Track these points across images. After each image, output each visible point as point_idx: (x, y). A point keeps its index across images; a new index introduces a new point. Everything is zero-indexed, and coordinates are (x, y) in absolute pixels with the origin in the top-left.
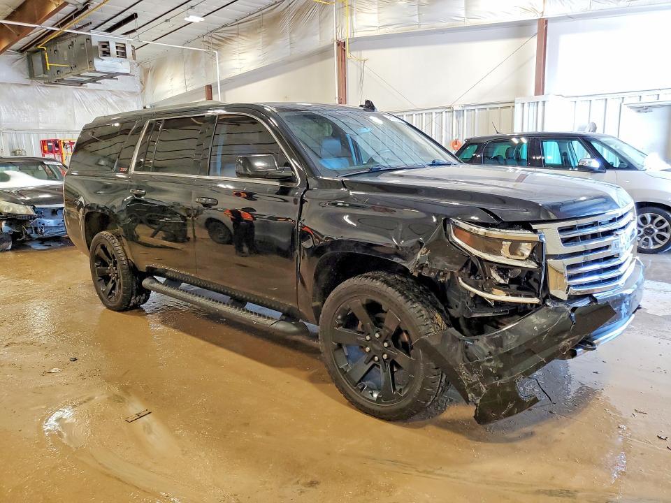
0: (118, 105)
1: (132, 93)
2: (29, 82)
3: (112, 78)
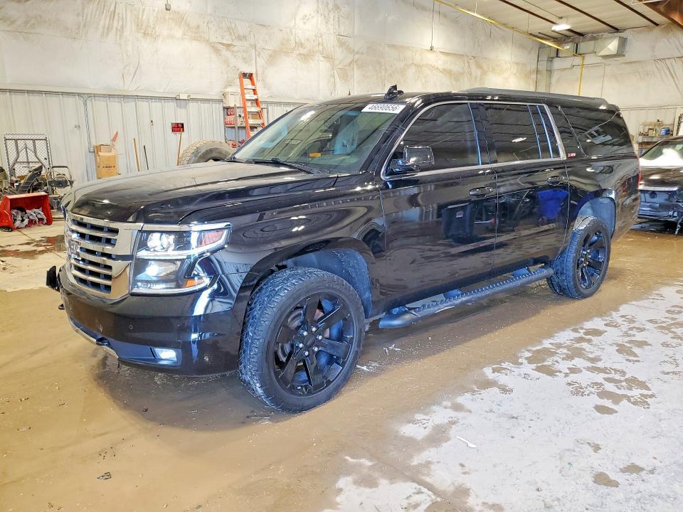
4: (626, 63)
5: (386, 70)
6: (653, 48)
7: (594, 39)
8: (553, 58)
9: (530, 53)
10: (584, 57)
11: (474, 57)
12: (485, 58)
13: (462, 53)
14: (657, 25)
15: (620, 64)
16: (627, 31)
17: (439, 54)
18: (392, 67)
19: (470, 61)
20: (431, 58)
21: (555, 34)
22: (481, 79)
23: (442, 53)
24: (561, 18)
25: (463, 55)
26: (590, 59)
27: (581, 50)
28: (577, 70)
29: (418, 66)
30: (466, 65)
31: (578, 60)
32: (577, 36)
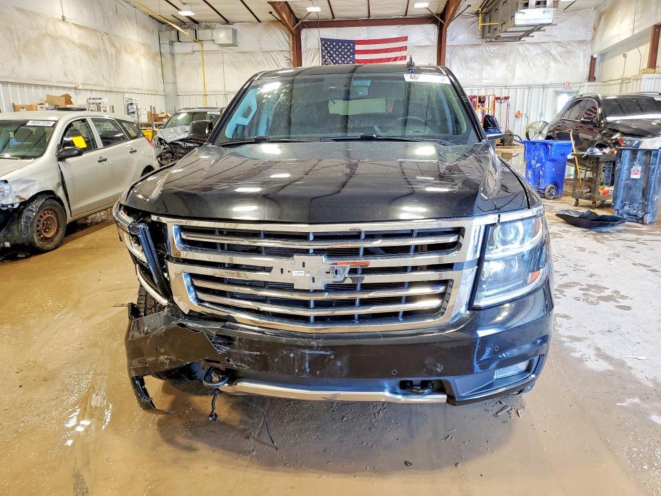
0: (561, 57)
1: (581, 42)
2: (480, 41)
3: (539, 29)
4: (240, 53)
5: (19, 39)
6: (259, 41)
7: (208, 27)
8: (173, 42)
9: (152, 34)
10: (202, 44)
11: (107, 34)
12: (116, 36)
13: (95, 28)
14: (259, 21)
15: (235, 53)
16: (237, 24)
17: (72, 26)
18: (24, 35)
19: (103, 37)
20: (65, 30)
21: (174, 18)
22: (116, 58)
23: (75, 24)
24: (185, 4)
25: (96, 31)
26: (208, 46)
27: (200, 37)
28: (199, 55)
29: (52, 37)
30: (101, 41)
31: (197, 46)
32: (193, 23)
